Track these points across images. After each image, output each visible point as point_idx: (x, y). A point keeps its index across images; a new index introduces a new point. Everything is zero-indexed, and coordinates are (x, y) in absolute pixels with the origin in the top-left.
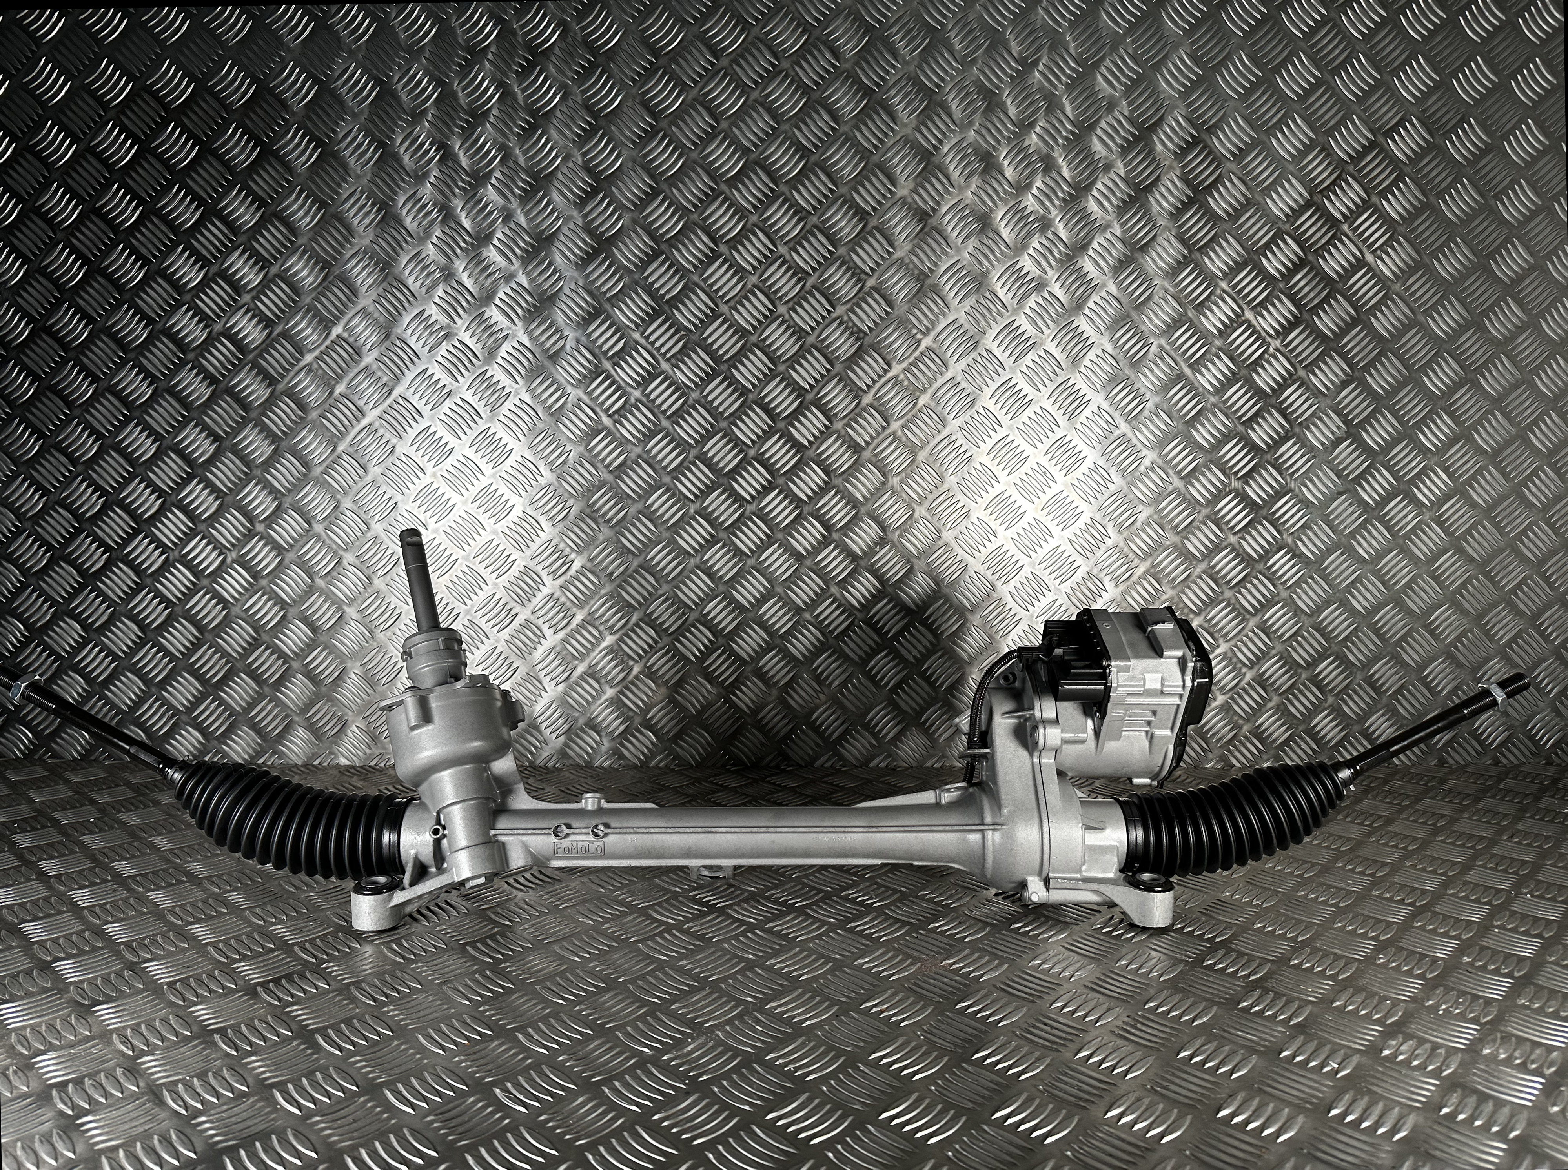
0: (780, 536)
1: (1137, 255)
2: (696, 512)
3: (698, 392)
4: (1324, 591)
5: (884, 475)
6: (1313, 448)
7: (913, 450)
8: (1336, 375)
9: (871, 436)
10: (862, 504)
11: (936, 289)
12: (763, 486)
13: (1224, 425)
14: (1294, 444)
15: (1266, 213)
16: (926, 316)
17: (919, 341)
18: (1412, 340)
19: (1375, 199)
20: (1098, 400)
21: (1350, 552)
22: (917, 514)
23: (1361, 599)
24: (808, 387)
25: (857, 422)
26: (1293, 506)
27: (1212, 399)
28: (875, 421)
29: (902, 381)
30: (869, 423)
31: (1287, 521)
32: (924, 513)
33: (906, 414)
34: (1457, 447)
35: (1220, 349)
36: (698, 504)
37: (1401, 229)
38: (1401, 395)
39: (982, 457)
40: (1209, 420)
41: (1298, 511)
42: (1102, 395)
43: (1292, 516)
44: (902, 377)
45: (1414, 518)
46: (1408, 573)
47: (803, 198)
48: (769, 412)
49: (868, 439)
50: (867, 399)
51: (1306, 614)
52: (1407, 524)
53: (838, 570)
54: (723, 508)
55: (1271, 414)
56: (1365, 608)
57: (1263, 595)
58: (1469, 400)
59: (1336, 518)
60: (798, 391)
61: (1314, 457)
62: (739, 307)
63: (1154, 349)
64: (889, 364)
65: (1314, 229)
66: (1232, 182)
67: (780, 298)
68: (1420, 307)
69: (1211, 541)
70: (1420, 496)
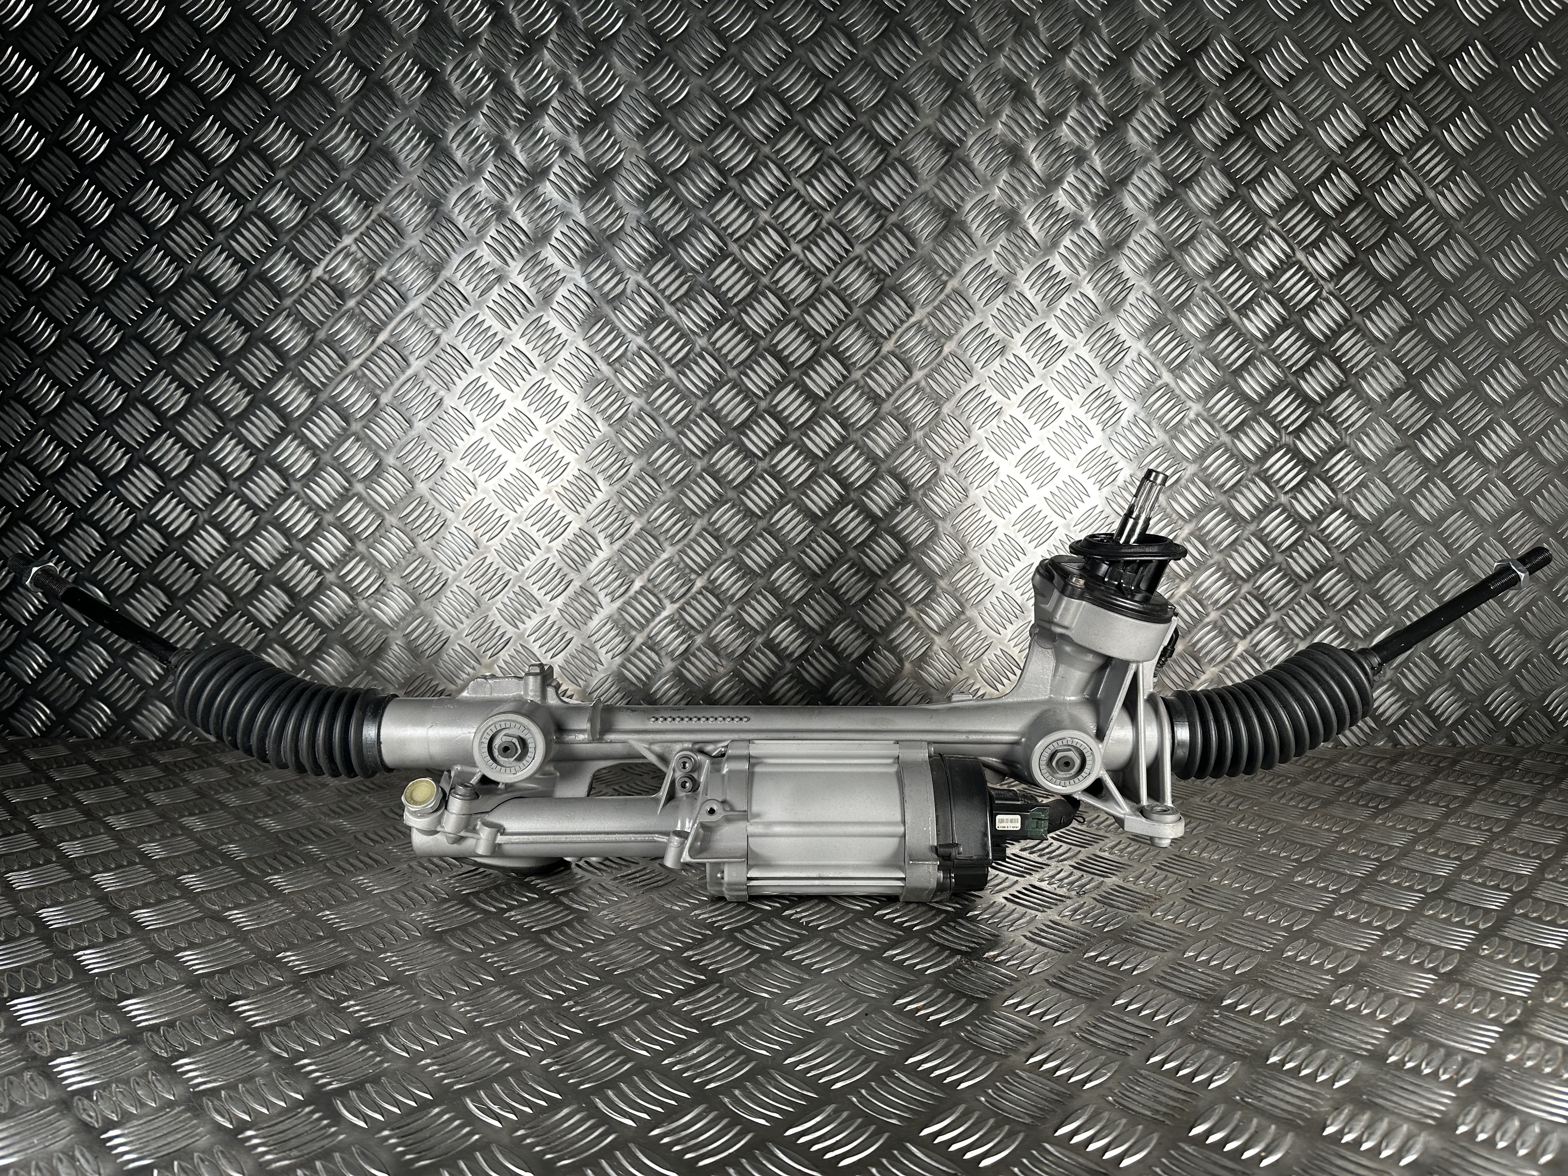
0: (793, 495)
1: (1179, 190)
2: (703, 470)
3: (705, 339)
4: (1382, 555)
5: (906, 429)
6: (1369, 400)
7: (938, 402)
8: (1395, 321)
9: (892, 387)
10: (883, 461)
11: (963, 226)
12: (775, 441)
13: (1274, 375)
14: (1349, 396)
15: (1319, 145)
16: (952, 256)
17: (945, 284)
18: (1477, 283)
19: (1436, 130)
20: (1138, 346)
21: (1411, 512)
22: (942, 472)
23: (1422, 564)
24: (823, 333)
25: (877, 372)
26: (1349, 463)
27: (1261, 347)
28: (897, 370)
29: (926, 327)
30: (890, 373)
31: (1342, 479)
32: (950, 470)
33: (931, 362)
34: (1525, 400)
35: (1269, 292)
36: (705, 460)
37: (1465, 162)
38: (1465, 342)
39: (1012, 409)
40: (1257, 369)
41: (1354, 468)
42: (1143, 341)
43: (1348, 474)
44: (926, 322)
45: (1480, 476)
46: (1473, 536)
47: (819, 128)
48: (782, 360)
49: (889, 390)
50: (888, 346)
51: (1363, 580)
52: (1472, 482)
53: (857, 532)
54: (732, 464)
55: (1324, 363)
56: (1426, 574)
57: (1317, 560)
58: (1538, 347)
59: (1395, 476)
60: (813, 337)
61: (1370, 410)
62: (750, 246)
63: (1197, 291)
64: (911, 308)
65: (1370, 162)
66: (1281, 111)
67: (794, 236)
68: (1484, 247)
69: (1261, 501)
70: (1486, 453)
